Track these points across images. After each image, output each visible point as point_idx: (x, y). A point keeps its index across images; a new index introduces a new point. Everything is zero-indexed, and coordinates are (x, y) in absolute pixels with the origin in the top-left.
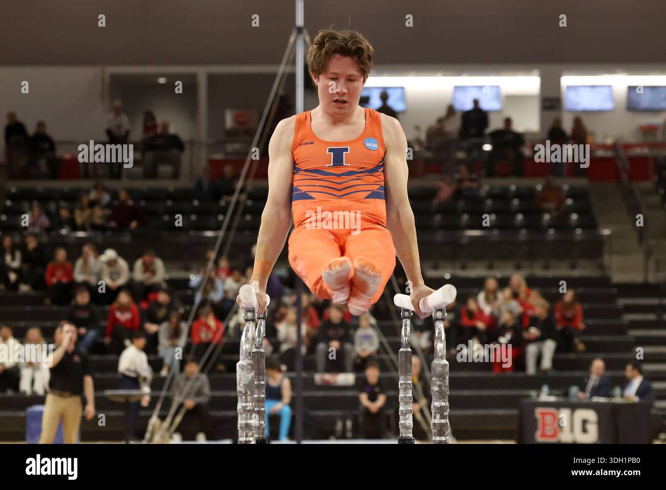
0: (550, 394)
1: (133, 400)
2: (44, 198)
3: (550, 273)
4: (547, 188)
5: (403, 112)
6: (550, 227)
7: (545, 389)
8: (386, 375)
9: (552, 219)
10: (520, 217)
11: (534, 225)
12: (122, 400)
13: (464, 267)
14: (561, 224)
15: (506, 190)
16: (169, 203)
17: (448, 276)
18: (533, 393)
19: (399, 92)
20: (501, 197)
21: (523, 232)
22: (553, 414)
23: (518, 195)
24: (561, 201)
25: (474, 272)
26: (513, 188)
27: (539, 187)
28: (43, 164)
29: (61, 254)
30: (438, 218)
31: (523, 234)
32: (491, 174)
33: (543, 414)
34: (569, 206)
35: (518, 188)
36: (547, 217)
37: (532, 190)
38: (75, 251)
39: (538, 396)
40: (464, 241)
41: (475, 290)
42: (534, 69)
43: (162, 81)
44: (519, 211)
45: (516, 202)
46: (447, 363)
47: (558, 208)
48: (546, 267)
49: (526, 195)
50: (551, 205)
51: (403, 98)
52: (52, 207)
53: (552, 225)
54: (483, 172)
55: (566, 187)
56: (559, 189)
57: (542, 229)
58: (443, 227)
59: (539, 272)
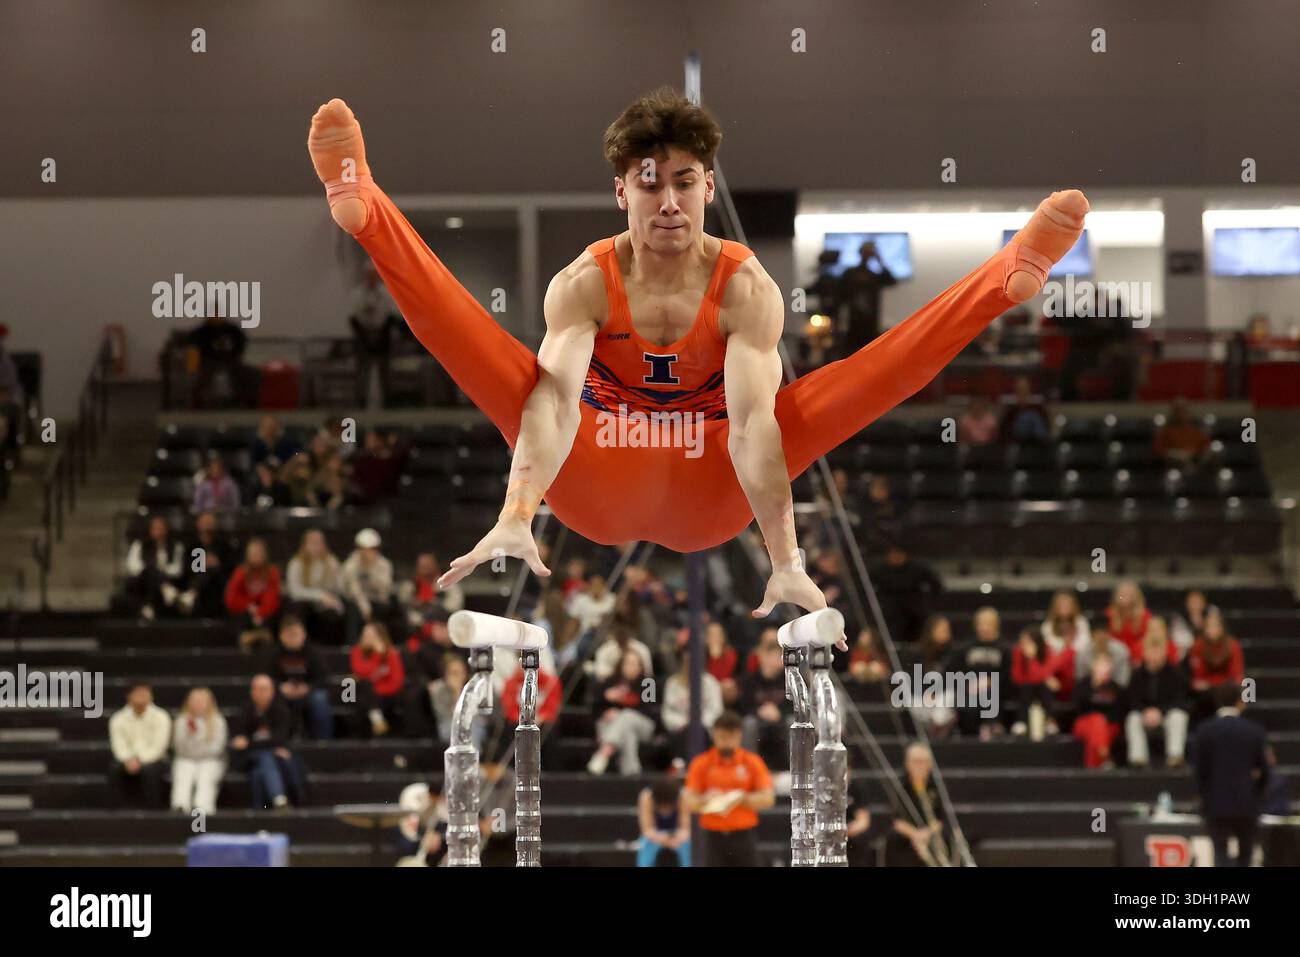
0: (1176, 811)
1: (386, 823)
2: (229, 444)
3: (1178, 582)
4: (1175, 421)
5: (907, 280)
6: (1180, 495)
7: (1165, 800)
8: (865, 774)
9: (1184, 478)
10: (1123, 476)
11: (1150, 492)
12: (367, 823)
13: (1017, 572)
14: (1201, 488)
15: (1097, 424)
16: (464, 453)
17: (986, 588)
18: (1142, 808)
19: (898, 242)
20: (1089, 438)
21: (1130, 504)
22: (1176, 847)
23: (1121, 434)
24: (1203, 444)
25: (1036, 580)
26: (1111, 421)
27: (1160, 420)
28: (222, 382)
29: (255, 551)
30: (969, 477)
31: (1129, 508)
32: (1070, 396)
33: (1161, 848)
34: (1215, 455)
35: (1120, 422)
36: (1174, 475)
37: (1148, 424)
38: (285, 544)
39: (1152, 813)
40: (1018, 522)
41: (1038, 615)
42: (1153, 196)
43: (454, 223)
44: (1122, 465)
45: (1116, 448)
46: (844, 748)
47: (1195, 460)
48: (1173, 570)
49: (1136, 435)
50: (1182, 454)
51: (907, 252)
52: (244, 460)
53: (1186, 490)
54: (1055, 393)
55: (1210, 420)
56: (1197, 423)
57: (1166, 499)
58: (979, 496)
59: (1162, 581)
